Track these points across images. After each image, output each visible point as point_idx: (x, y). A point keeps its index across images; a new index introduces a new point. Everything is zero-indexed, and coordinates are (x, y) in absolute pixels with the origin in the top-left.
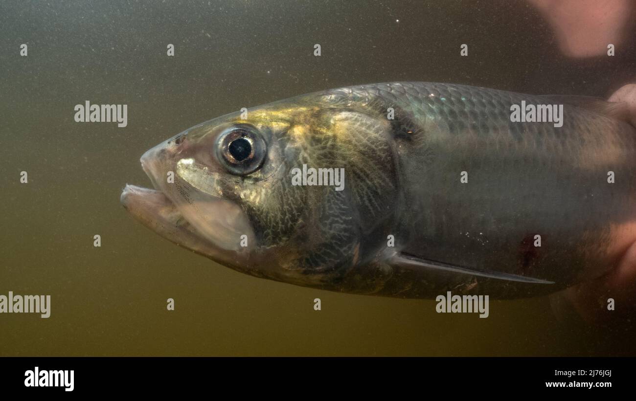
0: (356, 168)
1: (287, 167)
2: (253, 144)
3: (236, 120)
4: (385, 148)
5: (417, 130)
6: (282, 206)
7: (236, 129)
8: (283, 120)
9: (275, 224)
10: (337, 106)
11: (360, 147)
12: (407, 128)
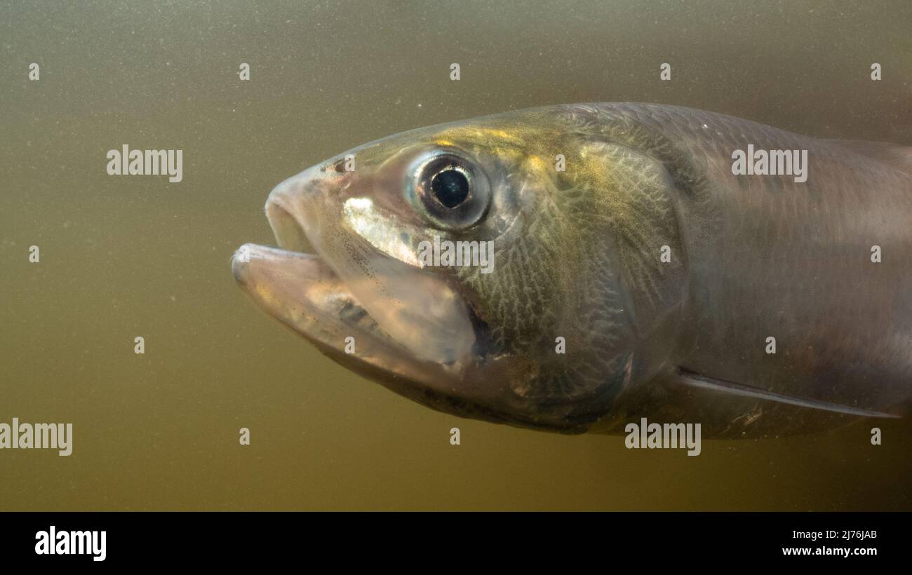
0: (626, 229)
1: (526, 222)
2: (471, 180)
3: (436, 139)
4: (665, 200)
5: (699, 178)
6: (521, 286)
7: (442, 153)
8: (512, 145)
9: (510, 318)
10: (585, 130)
11: (631, 196)
12: (686, 174)
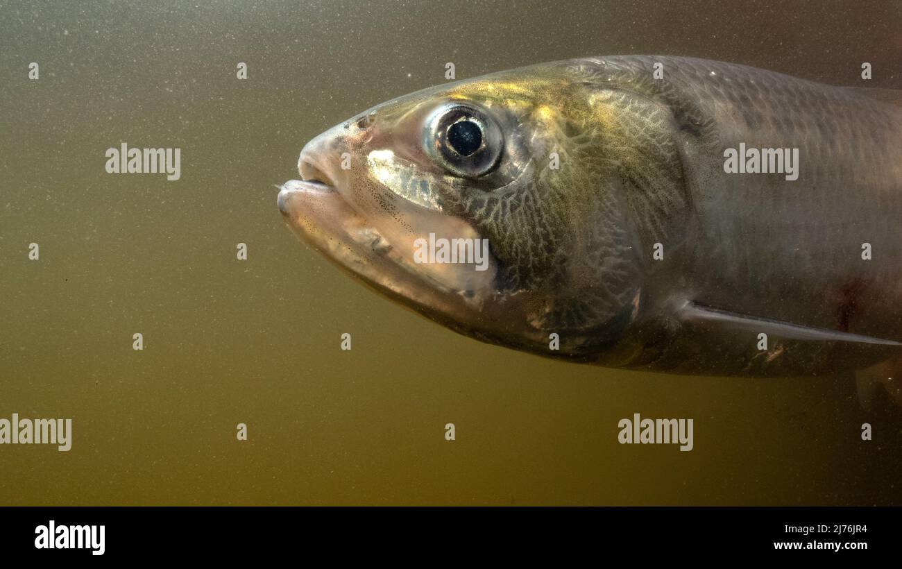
0: (633, 172)
1: (537, 167)
2: (484, 131)
3: (450, 93)
4: (670, 144)
5: (706, 121)
6: (534, 227)
7: (456, 105)
8: (521, 96)
9: (523, 257)
10: (592, 80)
11: (637, 141)
12: (693, 117)
